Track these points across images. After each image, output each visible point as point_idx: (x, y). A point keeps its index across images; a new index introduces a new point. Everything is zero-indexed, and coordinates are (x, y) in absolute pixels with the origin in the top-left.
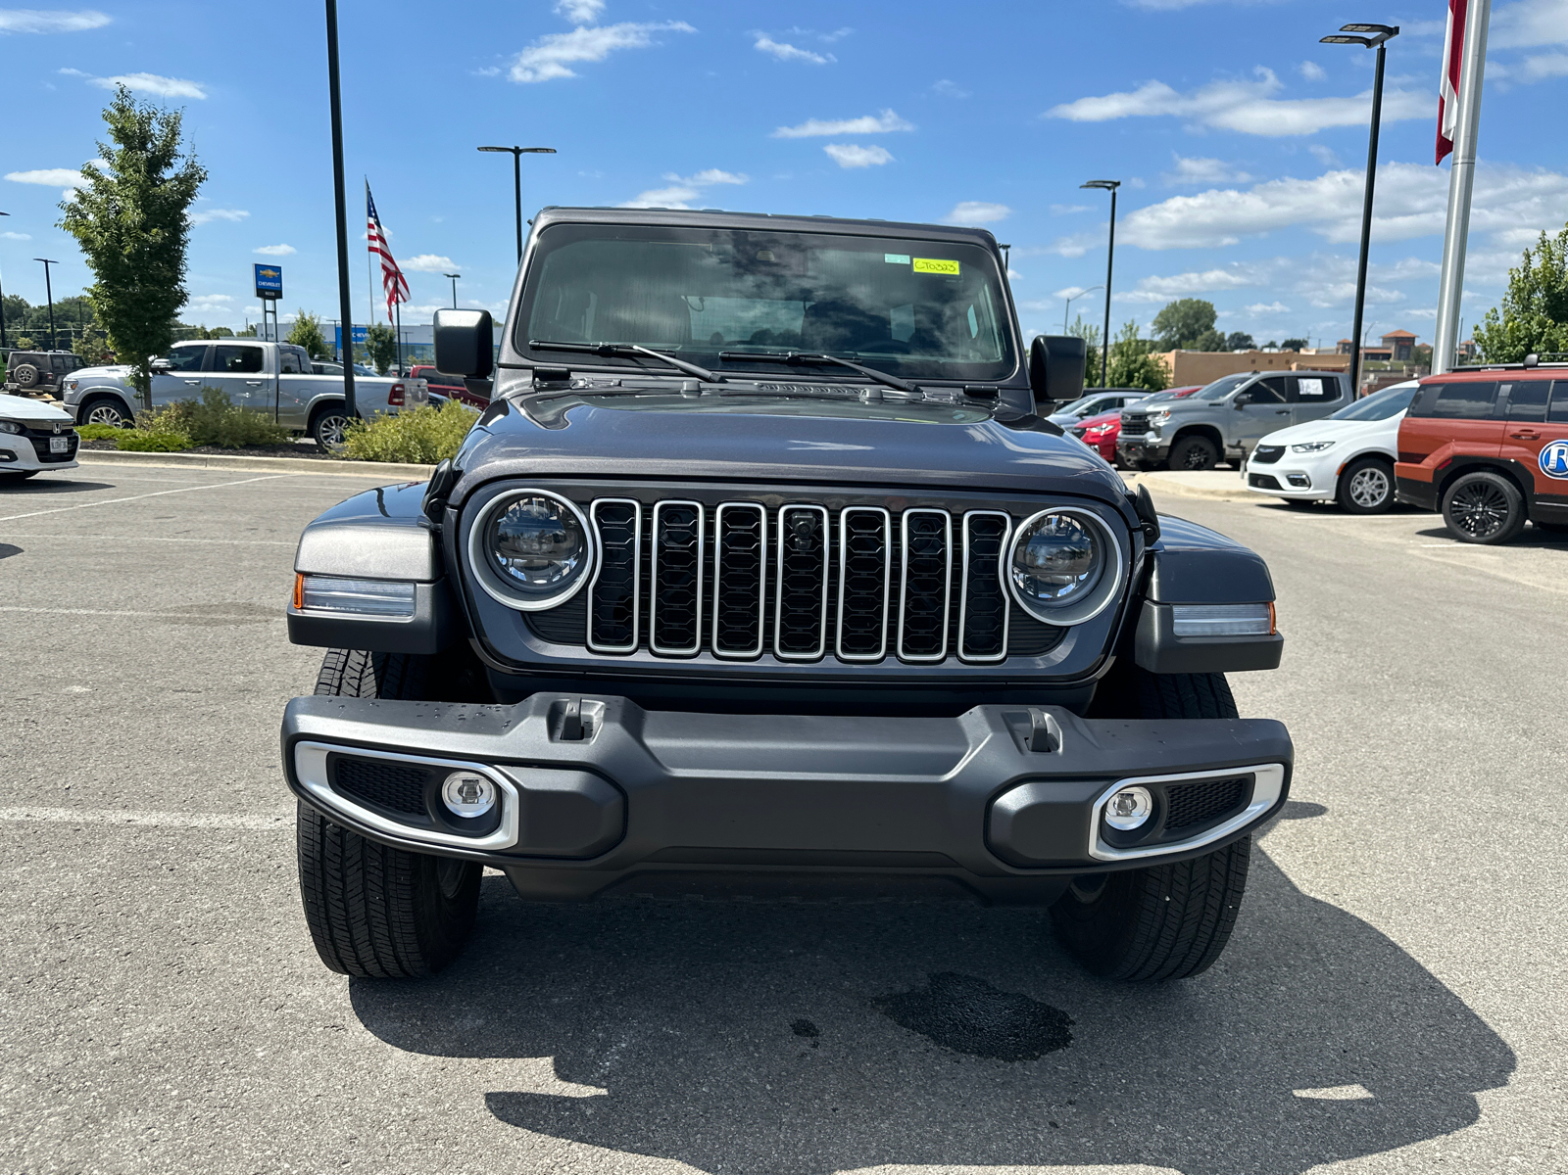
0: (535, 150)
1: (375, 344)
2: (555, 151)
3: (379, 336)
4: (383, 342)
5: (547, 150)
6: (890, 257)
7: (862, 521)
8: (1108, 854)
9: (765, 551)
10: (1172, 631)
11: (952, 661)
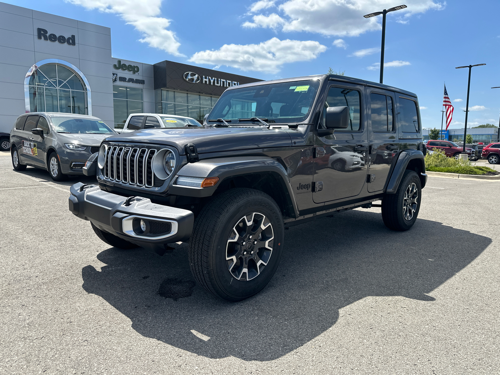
0: (477, 65)
1: (432, 135)
2: (486, 64)
3: (434, 132)
4: (435, 134)
5: (482, 64)
6: (291, 88)
7: (135, 151)
8: (133, 234)
9: (121, 157)
10: (176, 183)
11: (144, 187)
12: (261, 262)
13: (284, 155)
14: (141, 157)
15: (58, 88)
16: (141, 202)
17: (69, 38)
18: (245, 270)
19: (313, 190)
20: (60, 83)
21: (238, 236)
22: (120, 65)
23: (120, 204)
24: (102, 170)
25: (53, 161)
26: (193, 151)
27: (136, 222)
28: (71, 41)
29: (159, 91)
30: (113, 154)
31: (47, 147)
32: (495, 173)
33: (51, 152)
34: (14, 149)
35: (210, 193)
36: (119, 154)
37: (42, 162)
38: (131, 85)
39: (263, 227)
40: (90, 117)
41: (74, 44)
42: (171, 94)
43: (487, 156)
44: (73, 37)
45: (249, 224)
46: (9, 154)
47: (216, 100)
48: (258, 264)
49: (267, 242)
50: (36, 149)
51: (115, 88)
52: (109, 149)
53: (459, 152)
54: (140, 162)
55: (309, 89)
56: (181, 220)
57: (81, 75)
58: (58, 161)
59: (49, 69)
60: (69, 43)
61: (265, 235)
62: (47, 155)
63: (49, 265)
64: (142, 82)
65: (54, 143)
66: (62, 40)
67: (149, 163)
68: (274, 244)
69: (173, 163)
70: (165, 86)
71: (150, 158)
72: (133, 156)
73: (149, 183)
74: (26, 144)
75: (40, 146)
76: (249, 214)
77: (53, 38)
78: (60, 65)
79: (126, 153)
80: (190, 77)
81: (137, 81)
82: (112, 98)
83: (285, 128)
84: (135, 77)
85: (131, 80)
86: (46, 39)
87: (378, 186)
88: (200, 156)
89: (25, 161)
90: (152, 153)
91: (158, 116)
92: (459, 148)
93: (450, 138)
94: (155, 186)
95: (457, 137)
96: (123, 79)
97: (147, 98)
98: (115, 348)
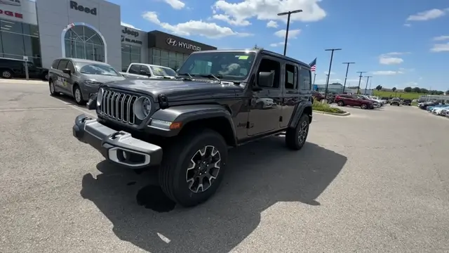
0: (337, 50)
5: (340, 49)
6: (236, 56)
7: (122, 96)
8: (117, 161)
9: (112, 99)
10: (150, 124)
11: (128, 123)
12: (212, 177)
13: (230, 104)
14: (126, 101)
15: (84, 42)
16: (124, 136)
17: (92, 10)
18: (201, 185)
19: (248, 127)
20: (86, 39)
21: (194, 164)
22: (126, 31)
23: (109, 136)
24: (100, 106)
25: (77, 92)
26: (165, 100)
27: (120, 153)
28: (94, 12)
29: (151, 49)
30: (107, 96)
31: (73, 82)
32: (342, 112)
33: (76, 86)
34: (51, 81)
35: (176, 134)
36: (111, 97)
37: (70, 92)
38: (132, 44)
39: (213, 155)
40: (105, 64)
41: (95, 14)
42: (158, 51)
43: (337, 101)
44: (95, 9)
45: (202, 155)
46: (48, 83)
47: (186, 57)
48: (210, 179)
49: (216, 164)
50: (66, 83)
51: (123, 45)
52: (105, 92)
53: (323, 98)
54: (125, 105)
55: (248, 58)
56: (152, 154)
57: (100, 34)
58: (80, 91)
59: (78, 29)
60: (92, 13)
61: (214, 160)
62: (74, 87)
63: (64, 172)
64: (140, 43)
65: (78, 79)
66: (87, 10)
67: (131, 107)
68: (221, 164)
69: (149, 108)
70: (154, 46)
71: (132, 102)
72: (120, 99)
73: (131, 121)
74: (59, 78)
75: (69, 81)
76: (202, 148)
77: (81, 8)
78: (86, 27)
79: (116, 97)
80: (170, 42)
81: (137, 42)
82: (120, 51)
83: (231, 84)
84: (136, 39)
85: (133, 41)
86: (76, 9)
87: (285, 124)
88: (170, 104)
89: (59, 90)
90: (134, 99)
91: (149, 66)
92: (323, 96)
93: (317, 89)
94: (135, 124)
95: (321, 89)
96: (128, 40)
97: (143, 54)
98: (104, 247)
